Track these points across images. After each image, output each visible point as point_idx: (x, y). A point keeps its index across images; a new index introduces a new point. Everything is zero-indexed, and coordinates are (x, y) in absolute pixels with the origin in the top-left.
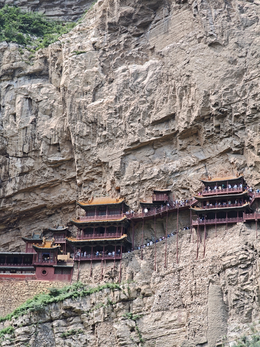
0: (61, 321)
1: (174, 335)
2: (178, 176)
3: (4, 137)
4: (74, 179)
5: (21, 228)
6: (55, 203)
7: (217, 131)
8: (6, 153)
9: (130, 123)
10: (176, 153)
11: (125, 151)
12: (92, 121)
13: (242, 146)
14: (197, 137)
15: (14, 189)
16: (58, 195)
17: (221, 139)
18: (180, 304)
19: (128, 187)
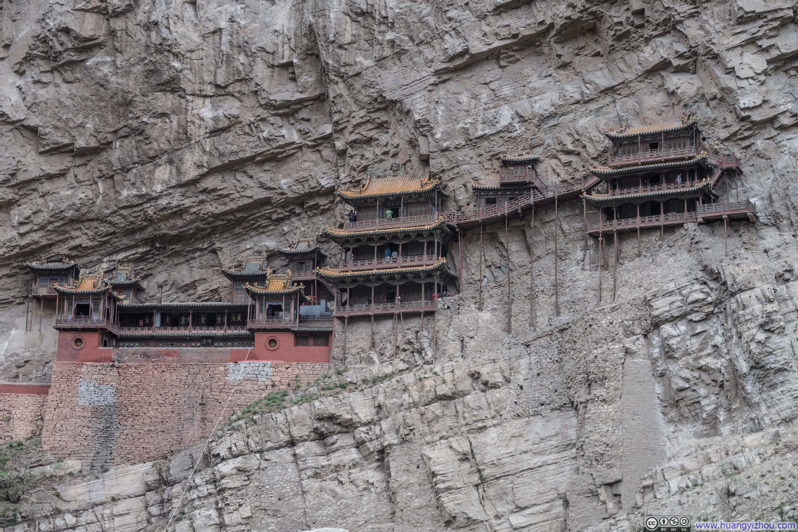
0: (313, 444)
1: (553, 467)
2: (554, 126)
3: (173, 53)
4: (327, 138)
5: (221, 249)
6: (290, 195)
7: (637, 22)
8: (180, 88)
9: (446, 11)
10: (550, 75)
11: (437, 73)
12: (362, 10)
13: (693, 53)
14: (595, 37)
15: (200, 166)
16: (295, 176)
17: (648, 40)
18: (564, 402)
19: (447, 153)
